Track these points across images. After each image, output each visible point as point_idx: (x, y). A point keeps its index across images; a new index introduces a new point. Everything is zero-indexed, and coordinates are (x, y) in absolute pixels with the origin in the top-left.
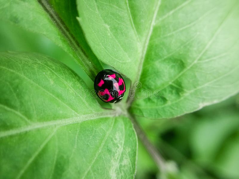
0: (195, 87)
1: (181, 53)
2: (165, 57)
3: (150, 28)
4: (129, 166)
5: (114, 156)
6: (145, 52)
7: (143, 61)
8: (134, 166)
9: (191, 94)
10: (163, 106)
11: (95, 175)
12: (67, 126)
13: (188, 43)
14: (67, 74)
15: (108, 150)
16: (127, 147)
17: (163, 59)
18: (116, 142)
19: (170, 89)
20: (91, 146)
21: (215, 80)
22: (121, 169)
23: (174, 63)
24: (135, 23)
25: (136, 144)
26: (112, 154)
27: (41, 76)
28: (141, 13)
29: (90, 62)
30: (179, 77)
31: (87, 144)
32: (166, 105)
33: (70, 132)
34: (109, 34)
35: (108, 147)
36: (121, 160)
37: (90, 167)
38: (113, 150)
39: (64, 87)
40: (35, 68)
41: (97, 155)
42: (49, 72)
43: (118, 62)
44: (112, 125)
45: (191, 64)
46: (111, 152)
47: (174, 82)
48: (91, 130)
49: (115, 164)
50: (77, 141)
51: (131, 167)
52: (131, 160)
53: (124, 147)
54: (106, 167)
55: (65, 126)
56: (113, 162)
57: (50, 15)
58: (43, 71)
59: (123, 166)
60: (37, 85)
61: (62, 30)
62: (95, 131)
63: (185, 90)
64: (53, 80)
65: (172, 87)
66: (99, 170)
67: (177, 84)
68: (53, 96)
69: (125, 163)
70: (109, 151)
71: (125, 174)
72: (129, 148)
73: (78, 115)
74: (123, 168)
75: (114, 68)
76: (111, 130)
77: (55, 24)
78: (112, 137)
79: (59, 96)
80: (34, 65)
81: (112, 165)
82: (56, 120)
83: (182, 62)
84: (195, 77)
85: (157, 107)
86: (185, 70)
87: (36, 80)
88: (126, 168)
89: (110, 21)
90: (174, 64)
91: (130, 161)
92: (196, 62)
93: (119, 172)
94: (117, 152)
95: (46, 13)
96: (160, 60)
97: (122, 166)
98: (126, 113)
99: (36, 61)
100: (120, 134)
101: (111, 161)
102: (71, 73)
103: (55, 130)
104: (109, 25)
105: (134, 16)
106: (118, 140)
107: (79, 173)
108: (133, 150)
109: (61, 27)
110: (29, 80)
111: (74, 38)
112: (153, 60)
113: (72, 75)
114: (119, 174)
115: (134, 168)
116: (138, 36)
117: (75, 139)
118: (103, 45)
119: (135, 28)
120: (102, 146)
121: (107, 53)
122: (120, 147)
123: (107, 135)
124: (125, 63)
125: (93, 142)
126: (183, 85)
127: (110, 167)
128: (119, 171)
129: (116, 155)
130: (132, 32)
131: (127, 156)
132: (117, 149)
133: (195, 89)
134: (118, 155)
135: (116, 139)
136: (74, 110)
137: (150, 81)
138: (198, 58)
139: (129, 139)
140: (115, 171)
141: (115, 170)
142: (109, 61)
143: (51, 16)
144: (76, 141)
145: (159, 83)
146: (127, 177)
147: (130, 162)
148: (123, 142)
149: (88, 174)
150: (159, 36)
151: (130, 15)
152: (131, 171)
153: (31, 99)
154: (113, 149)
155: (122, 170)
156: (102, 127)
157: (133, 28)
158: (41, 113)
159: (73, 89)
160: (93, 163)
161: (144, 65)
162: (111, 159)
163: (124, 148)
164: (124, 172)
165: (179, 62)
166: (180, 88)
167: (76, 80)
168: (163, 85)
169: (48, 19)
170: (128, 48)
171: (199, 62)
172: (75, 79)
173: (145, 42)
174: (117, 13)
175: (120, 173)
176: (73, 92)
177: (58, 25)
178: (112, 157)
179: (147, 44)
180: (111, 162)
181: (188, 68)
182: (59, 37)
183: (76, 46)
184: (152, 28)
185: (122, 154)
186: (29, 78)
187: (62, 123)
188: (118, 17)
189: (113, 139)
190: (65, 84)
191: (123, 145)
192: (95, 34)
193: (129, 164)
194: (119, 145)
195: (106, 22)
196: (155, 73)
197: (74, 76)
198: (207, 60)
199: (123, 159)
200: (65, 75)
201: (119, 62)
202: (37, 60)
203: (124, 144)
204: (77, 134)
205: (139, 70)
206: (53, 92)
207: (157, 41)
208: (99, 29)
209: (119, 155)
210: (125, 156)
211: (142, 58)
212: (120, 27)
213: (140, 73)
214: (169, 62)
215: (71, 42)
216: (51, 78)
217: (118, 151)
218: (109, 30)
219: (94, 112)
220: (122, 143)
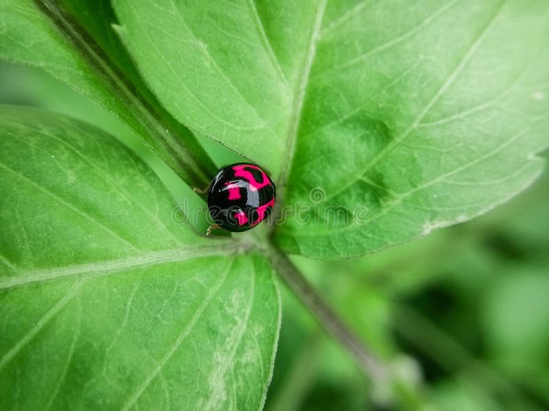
0: (414, 186)
1: (381, 106)
2: (346, 117)
3: (308, 48)
4: (256, 364)
5: (222, 344)
6: (300, 105)
7: (296, 125)
8: (267, 366)
9: (405, 201)
10: (342, 230)
11: (171, 385)
12: (109, 276)
13: (396, 81)
14: (113, 157)
15: (209, 329)
16: (256, 324)
17: (341, 121)
18: (229, 311)
19: (359, 191)
20: (164, 322)
21: (461, 168)
22: (238, 372)
23: (367, 129)
24: (271, 36)
25: (277, 316)
26: (219, 339)
27: (44, 163)
28: (282, 10)
29: (167, 131)
30: (379, 163)
31: (156, 318)
32: (350, 227)
33: (115, 290)
34: (207, 64)
35: (208, 323)
36: (240, 351)
37: (159, 369)
38: (222, 330)
39: (104, 188)
40: (31, 144)
41: (179, 342)
42: (67, 154)
43: (232, 128)
44: (225, 275)
45: (404, 130)
46: (217, 335)
47: (365, 175)
48: (168, 287)
49: (223, 361)
50: (131, 310)
51: (262, 368)
52: (262, 352)
53: (250, 322)
54: (199, 367)
55: (105, 276)
56: (219, 356)
57: (56, 20)
58: (49, 152)
59: (243, 366)
60: (35, 184)
61: (90, 56)
62: (179, 287)
63: (392, 192)
64: (76, 172)
65: (362, 185)
66: (182, 376)
67: (373, 179)
68: (75, 209)
69: (249, 359)
70: (212, 332)
71: (247, 383)
72: (261, 326)
73: (139, 252)
74: (243, 370)
75: (220, 142)
76: (220, 285)
77: (71, 42)
78: (222, 301)
79: (89, 208)
80: (30, 138)
81: (217, 363)
82: (82, 263)
83: (383, 126)
84: (413, 160)
85: (330, 233)
86: (390, 146)
87: (33, 172)
88: (250, 370)
89: (209, 33)
90: (368, 132)
91: (259, 353)
92: (415, 125)
93: (231, 379)
94: (232, 333)
95: (45, 17)
96: (334, 123)
97: (241, 364)
98: (264, 245)
99: (37, 128)
100: (243, 294)
101: (213, 355)
102: (125, 156)
103: (78, 285)
104: (205, 41)
105: (267, 19)
106: (237, 306)
107: (129, 380)
108: (270, 330)
109: (86, 50)
110: (14, 173)
111: (121, 75)
112: (317, 124)
113: (128, 160)
114: (232, 383)
115: (267, 369)
116: (279, 68)
117: (125, 305)
118: (190, 89)
119: (270, 49)
120: (193, 322)
121: (201, 108)
122: (240, 322)
123: (210, 296)
124: (250, 132)
125: (171, 312)
126: (385, 181)
127: (210, 368)
128: (233, 377)
129: (228, 340)
130: (265, 59)
131: (254, 343)
132: (231, 329)
133: (415, 190)
134: (233, 342)
135: (231, 306)
136: (128, 240)
137: (313, 172)
138: (421, 116)
139: (264, 304)
140: (224, 377)
141: (222, 375)
142: (207, 128)
143: (59, 23)
144: (128, 312)
145: (333, 176)
146: (249, 388)
147: (260, 357)
148: (248, 312)
149: (153, 383)
150: (331, 67)
151: (258, 18)
152: (260, 376)
153: (18, 216)
154: (221, 327)
155: (240, 373)
156: (196, 278)
157: (266, 49)
158: (43, 248)
159: (126, 193)
160: (167, 358)
161: (300, 135)
162: (215, 351)
163: (249, 326)
164: (244, 380)
165: (378, 126)
166: (381, 188)
167: (138, 171)
168: (343, 181)
169: (51, 31)
170: (257, 96)
171: (422, 125)
172: (134, 169)
173: (300, 81)
174: (225, 12)
175: (234, 381)
176: (126, 199)
177: (78, 45)
178: (218, 345)
179: (304, 86)
180: (215, 356)
181: (398, 140)
182: (81, 73)
183: (128, 93)
184: (313, 48)
185: (243, 338)
186: (14, 169)
187: (96, 270)
188: (225, 23)
189: (225, 305)
190: (108, 181)
191: (247, 318)
192: (168, 63)
193: (258, 361)
194: (237, 318)
195: (197, 35)
196: (323, 153)
197: (133, 162)
198: (441, 122)
199: (243, 348)
200: (108, 160)
201: (235, 130)
202: (41, 126)
203: (250, 317)
204: (132, 294)
205: (288, 147)
206: (75, 200)
207: (325, 80)
208: (179, 52)
209: (236, 340)
210: (249, 343)
211: (295, 118)
212: (235, 47)
213: (291, 155)
214: (355, 128)
215: (113, 83)
216: (71, 167)
217: (235, 332)
218: (206, 53)
219: (180, 244)
220: (244, 314)
